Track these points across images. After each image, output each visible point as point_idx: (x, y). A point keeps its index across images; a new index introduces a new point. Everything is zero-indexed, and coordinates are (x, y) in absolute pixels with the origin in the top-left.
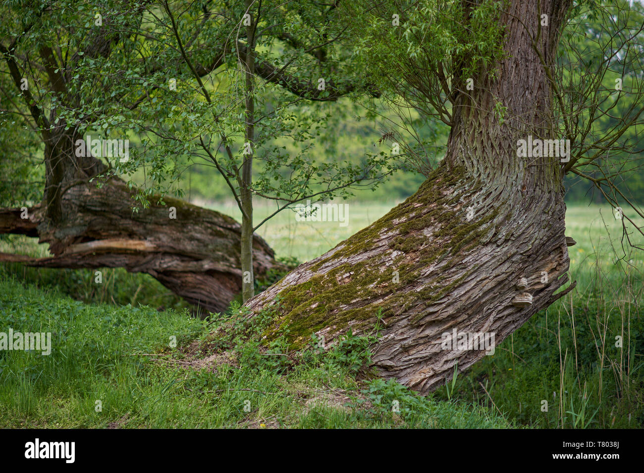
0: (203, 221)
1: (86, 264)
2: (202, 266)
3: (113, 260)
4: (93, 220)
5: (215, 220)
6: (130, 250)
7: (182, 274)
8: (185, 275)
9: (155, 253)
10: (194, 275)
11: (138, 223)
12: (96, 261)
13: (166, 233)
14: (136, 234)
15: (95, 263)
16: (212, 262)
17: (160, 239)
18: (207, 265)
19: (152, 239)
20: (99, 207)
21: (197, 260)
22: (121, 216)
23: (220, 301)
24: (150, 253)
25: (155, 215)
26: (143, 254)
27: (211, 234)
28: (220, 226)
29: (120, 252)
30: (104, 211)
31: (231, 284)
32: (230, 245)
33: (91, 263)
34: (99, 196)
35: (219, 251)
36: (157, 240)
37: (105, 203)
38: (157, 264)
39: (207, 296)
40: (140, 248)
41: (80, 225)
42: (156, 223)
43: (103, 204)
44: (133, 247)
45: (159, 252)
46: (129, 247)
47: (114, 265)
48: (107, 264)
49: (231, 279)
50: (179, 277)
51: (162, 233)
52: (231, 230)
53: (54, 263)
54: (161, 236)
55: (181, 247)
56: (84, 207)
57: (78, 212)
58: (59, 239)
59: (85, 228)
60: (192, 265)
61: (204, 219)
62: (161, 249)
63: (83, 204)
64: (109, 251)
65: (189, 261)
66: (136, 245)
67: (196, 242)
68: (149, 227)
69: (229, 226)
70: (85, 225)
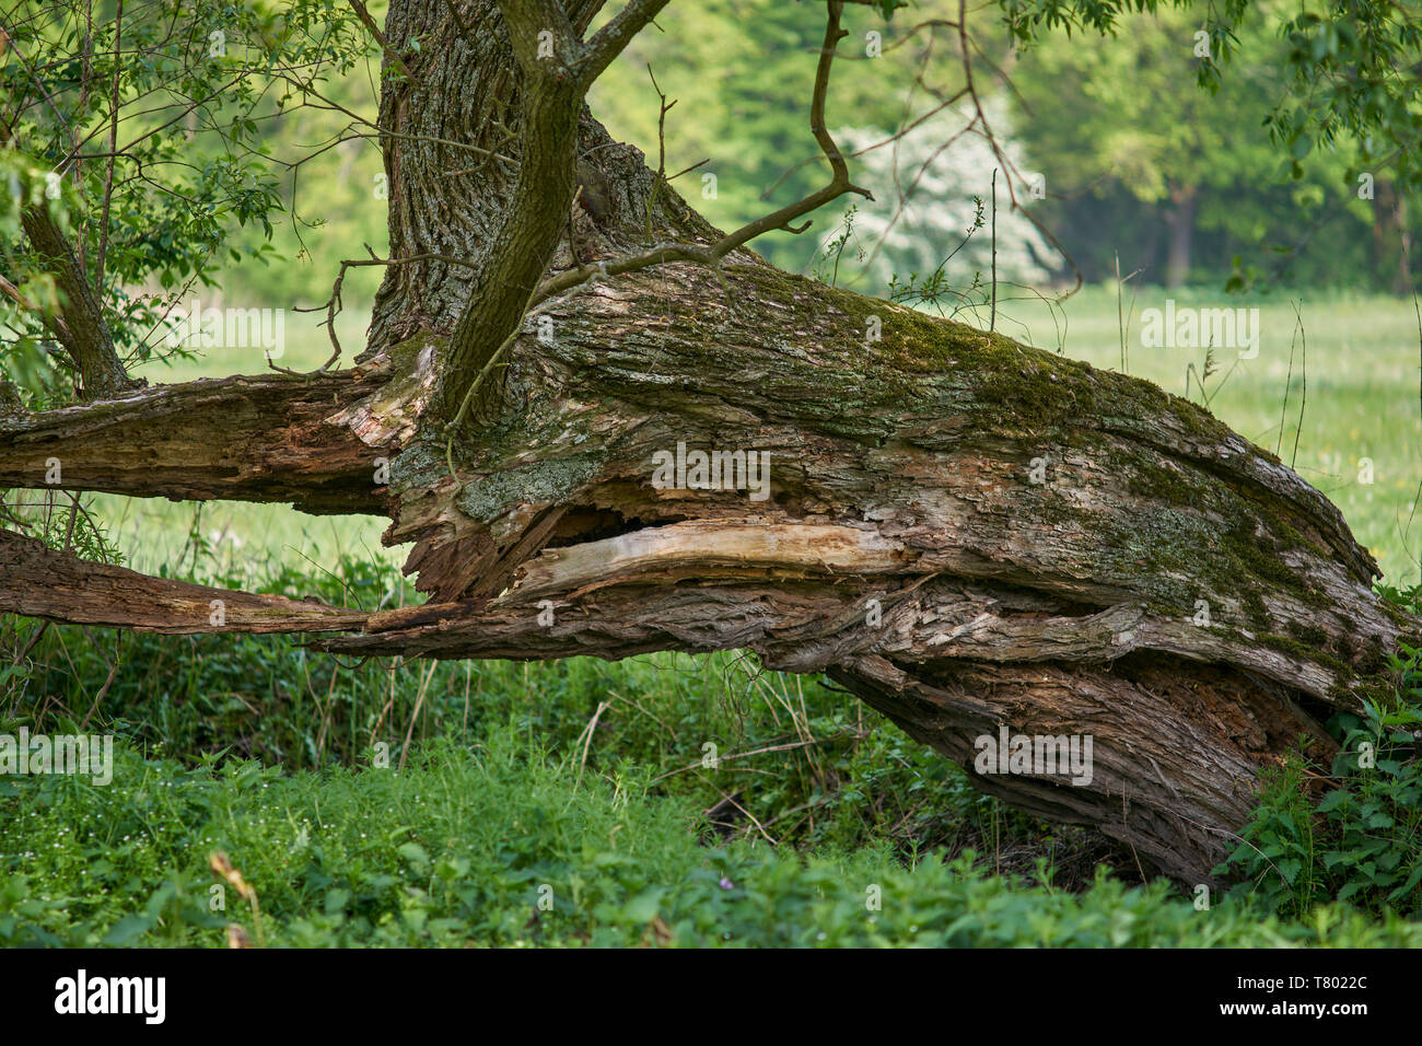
0: (1102, 429)
1: (587, 633)
2: (1107, 636)
3: (710, 613)
4: (630, 433)
5: (1150, 422)
6: (791, 566)
7: (1010, 676)
8: (1025, 678)
9: (896, 580)
10: (1066, 681)
11: (829, 442)
12: (637, 619)
13: (947, 488)
14: (816, 495)
15: (630, 632)
16: (1147, 616)
17: (920, 517)
18: (1126, 632)
19: (884, 513)
20: (666, 367)
21: (1079, 608)
22: (760, 412)
23: (1191, 800)
24: (873, 578)
25: (909, 407)
26: (844, 584)
27: (1135, 489)
28: (1167, 452)
29: (742, 577)
30: (690, 389)
31: (1232, 718)
32: (1214, 540)
33: (613, 628)
34: (666, 320)
35: (1173, 565)
36: (910, 519)
37: (697, 354)
38: (905, 629)
39: (1123, 776)
40: (837, 556)
41: (574, 454)
42: (909, 444)
43: (688, 358)
44: (808, 555)
45: (915, 576)
46: (790, 554)
47: (709, 640)
48: (681, 631)
49: (1229, 698)
50: (999, 689)
51: (931, 486)
52: (1210, 466)
53: (451, 632)
54: (926, 500)
55: (1013, 549)
56: (591, 370)
57: (564, 396)
58: (479, 519)
59: (592, 470)
60: (1062, 632)
61: (1108, 421)
62: (925, 564)
63: (591, 357)
64: (694, 576)
65: (1040, 615)
66: (814, 542)
67: (1076, 526)
68: (881, 458)
69: (1205, 451)
70: (591, 457)
